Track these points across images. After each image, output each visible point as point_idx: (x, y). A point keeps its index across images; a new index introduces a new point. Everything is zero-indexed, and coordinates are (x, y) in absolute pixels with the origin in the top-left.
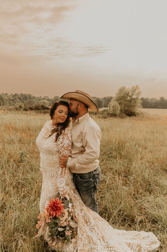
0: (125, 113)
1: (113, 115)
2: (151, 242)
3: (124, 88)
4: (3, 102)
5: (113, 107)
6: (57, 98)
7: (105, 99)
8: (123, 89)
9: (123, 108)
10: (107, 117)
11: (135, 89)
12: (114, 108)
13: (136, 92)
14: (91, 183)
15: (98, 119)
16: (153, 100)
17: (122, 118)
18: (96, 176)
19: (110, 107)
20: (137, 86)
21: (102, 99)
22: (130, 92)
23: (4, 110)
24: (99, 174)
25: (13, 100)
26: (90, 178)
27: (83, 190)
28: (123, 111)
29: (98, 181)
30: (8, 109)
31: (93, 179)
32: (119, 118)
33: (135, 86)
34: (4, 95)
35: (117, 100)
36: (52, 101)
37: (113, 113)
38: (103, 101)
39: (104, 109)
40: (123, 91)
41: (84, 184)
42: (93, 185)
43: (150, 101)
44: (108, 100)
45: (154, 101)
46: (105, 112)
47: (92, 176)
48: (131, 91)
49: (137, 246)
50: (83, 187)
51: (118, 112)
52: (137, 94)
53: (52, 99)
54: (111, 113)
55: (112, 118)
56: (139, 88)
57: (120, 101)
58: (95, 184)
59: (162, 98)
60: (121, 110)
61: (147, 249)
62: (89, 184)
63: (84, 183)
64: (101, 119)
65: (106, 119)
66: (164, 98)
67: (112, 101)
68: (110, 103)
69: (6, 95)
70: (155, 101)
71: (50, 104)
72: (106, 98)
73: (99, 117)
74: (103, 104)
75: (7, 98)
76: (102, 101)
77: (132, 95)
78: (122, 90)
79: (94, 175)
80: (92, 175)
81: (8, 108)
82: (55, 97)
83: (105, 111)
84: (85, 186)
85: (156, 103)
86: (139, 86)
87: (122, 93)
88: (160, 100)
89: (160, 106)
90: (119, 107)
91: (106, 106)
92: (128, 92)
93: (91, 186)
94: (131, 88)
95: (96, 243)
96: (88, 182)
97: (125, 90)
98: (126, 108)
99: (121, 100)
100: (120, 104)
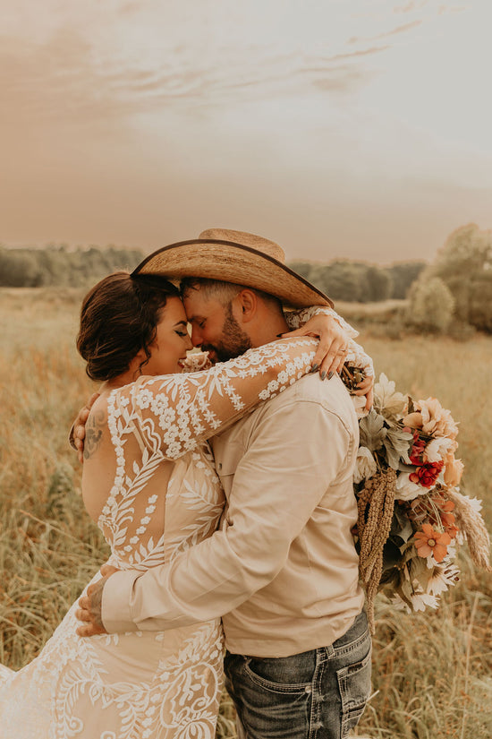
0: (471, 323)
1: (428, 329)
3: (471, 232)
4: (52, 274)
5: (427, 299)
7: (397, 269)
9: (464, 302)
10: (402, 335)
12: (431, 304)
14: (309, 710)
15: (370, 342)
17: (459, 339)
18: (339, 672)
19: (414, 299)
21: (387, 269)
23: (51, 301)
24: (360, 666)
25: (83, 268)
26: (308, 677)
28: (464, 313)
29: (352, 706)
30: (63, 299)
31: (321, 688)
32: (450, 342)
34: (54, 250)
35: (444, 274)
37: (424, 324)
39: (390, 304)
40: (467, 243)
41: (270, 705)
42: (320, 724)
44: (408, 275)
46: (397, 318)
47: (320, 667)
50: (262, 724)
51: (445, 318)
54: (418, 320)
55: (420, 339)
57: (453, 279)
58: (332, 716)
60: (457, 313)
62: (293, 713)
64: (379, 343)
65: (396, 344)
67: (423, 276)
68: (415, 284)
69: (62, 250)
73: (373, 335)
74: (390, 288)
75: (65, 262)
78: (463, 236)
79: (331, 667)
80: (318, 663)
81: (63, 295)
83: (394, 312)
84: (270, 720)
87: (461, 250)
90: (450, 302)
91: (399, 295)
93: (303, 727)
96: (289, 702)
97: (473, 237)
98: (476, 305)
99: (458, 273)
100: (454, 288)
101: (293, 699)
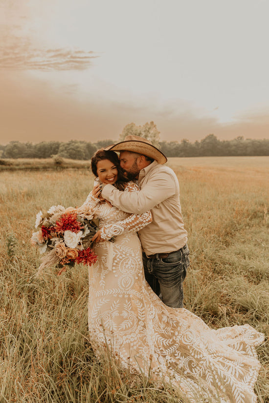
2: (253, 335)
3: (132, 125)
6: (16, 143)
8: (131, 127)
11: (149, 127)
13: (152, 132)
14: (181, 268)
16: (172, 145)
18: (185, 256)
20: (152, 123)
22: (142, 133)
26: (180, 259)
27: (168, 279)
31: (183, 261)
33: (149, 123)
36: (6, 149)
38: (97, 147)
40: (130, 131)
42: (183, 270)
43: (168, 146)
45: (174, 145)
47: (182, 256)
48: (144, 130)
49: (240, 344)
50: (169, 275)
52: (153, 136)
53: (6, 147)
56: (155, 126)
58: (185, 268)
59: (184, 142)
61: (252, 344)
62: (178, 269)
63: (171, 268)
66: (187, 142)
70: (175, 147)
71: (3, 154)
72: (101, 142)
76: (95, 147)
77: (146, 136)
78: (129, 129)
80: (182, 254)
82: (13, 142)
84: (172, 273)
85: (177, 149)
86: (155, 123)
88: (182, 144)
89: (182, 153)
92: (139, 132)
93: (180, 272)
94: (144, 126)
95: (200, 351)
97: (134, 129)
101: (177, 266)
